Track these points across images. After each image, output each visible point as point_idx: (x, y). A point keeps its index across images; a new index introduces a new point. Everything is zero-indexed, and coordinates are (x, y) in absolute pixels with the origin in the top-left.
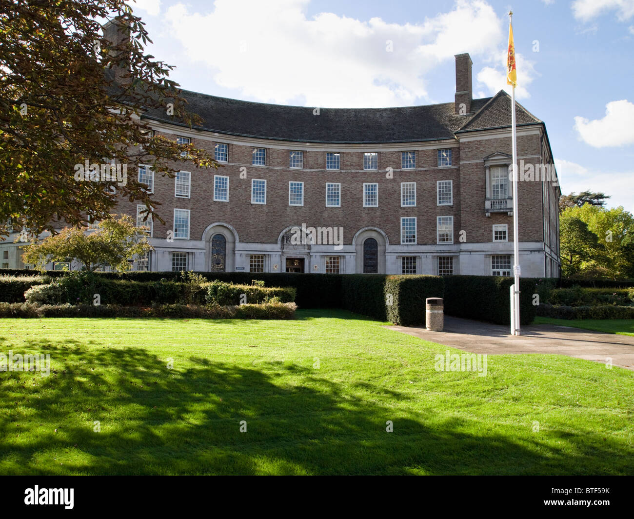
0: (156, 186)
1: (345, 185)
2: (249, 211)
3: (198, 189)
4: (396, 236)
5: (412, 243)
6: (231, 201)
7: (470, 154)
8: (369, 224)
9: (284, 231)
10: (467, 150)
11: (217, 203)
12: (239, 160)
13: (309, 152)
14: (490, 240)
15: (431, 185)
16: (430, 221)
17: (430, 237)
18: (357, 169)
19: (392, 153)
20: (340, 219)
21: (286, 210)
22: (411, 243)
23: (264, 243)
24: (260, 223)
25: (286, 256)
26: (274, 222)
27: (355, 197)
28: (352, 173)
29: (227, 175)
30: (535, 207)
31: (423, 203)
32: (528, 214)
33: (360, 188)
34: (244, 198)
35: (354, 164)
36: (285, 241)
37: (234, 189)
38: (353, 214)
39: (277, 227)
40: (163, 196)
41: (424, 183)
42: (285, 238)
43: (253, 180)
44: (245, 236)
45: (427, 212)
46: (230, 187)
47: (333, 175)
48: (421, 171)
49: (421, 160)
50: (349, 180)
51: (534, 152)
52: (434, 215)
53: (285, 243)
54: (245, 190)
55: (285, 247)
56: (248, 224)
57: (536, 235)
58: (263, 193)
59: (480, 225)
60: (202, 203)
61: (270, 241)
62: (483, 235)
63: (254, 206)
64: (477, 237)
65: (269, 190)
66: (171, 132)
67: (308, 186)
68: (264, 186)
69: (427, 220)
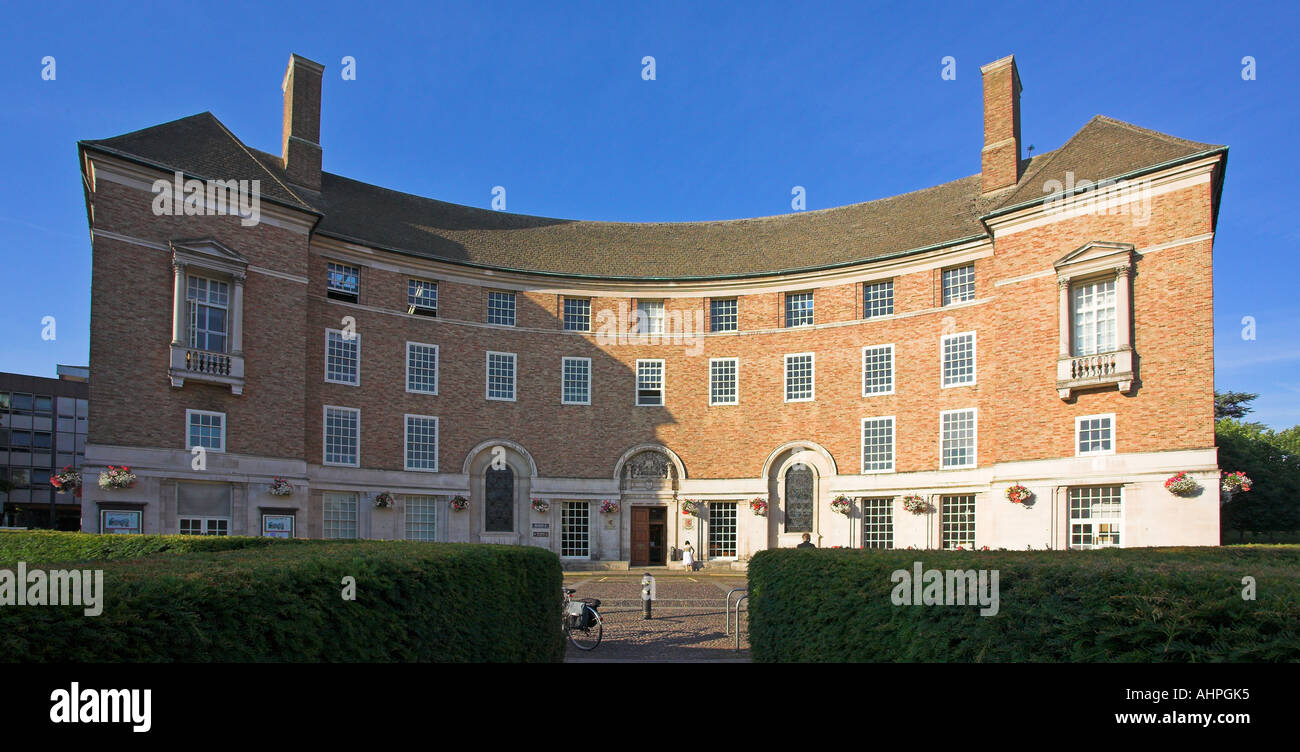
0: (364, 372)
1: (747, 361)
2: (556, 418)
3: (455, 377)
4: (853, 458)
5: (886, 471)
6: (521, 400)
7: (1018, 262)
8: (796, 436)
9: (627, 455)
10: (1011, 253)
11: (493, 404)
12: (536, 321)
13: (675, 299)
14: (1067, 453)
15: (927, 346)
16: (923, 422)
17: (924, 455)
18: (771, 326)
19: (843, 288)
20: (738, 428)
21: (630, 414)
22: (882, 471)
23: (587, 478)
24: (579, 441)
25: (630, 503)
26: (607, 439)
27: (766, 384)
28: (761, 336)
29: (512, 350)
30: (1193, 365)
31: (908, 387)
32: (1174, 383)
33: (778, 366)
34: (545, 394)
35: (766, 318)
36: (629, 473)
37: (527, 377)
38: (763, 416)
39: (612, 448)
40: (381, 390)
41: (910, 343)
42: (629, 468)
43: (564, 359)
44: (550, 466)
45: (918, 404)
46: (518, 373)
47: (724, 342)
48: (904, 320)
49: (906, 295)
50: (755, 350)
51: (1191, 231)
52: (933, 410)
53: (629, 477)
54: (549, 378)
55: (629, 485)
56: (556, 441)
57: (1195, 435)
58: (586, 385)
59: (1043, 419)
60: (462, 404)
61: (600, 474)
62: (1050, 442)
63: (566, 409)
64: (1037, 447)
65: (597, 378)
66: (396, 270)
67: (673, 367)
68: (586, 371)
69: (918, 421)
